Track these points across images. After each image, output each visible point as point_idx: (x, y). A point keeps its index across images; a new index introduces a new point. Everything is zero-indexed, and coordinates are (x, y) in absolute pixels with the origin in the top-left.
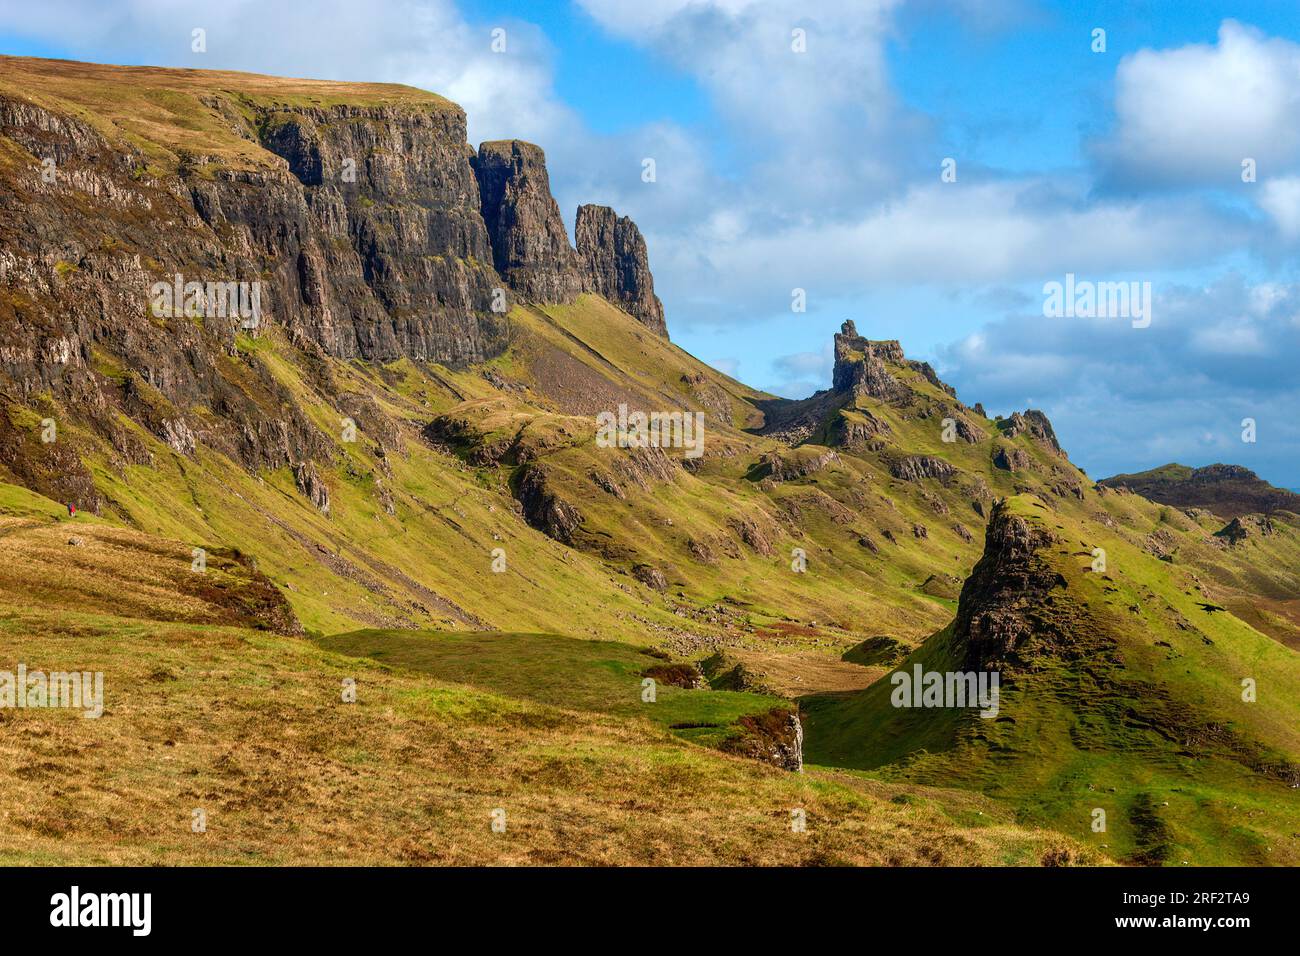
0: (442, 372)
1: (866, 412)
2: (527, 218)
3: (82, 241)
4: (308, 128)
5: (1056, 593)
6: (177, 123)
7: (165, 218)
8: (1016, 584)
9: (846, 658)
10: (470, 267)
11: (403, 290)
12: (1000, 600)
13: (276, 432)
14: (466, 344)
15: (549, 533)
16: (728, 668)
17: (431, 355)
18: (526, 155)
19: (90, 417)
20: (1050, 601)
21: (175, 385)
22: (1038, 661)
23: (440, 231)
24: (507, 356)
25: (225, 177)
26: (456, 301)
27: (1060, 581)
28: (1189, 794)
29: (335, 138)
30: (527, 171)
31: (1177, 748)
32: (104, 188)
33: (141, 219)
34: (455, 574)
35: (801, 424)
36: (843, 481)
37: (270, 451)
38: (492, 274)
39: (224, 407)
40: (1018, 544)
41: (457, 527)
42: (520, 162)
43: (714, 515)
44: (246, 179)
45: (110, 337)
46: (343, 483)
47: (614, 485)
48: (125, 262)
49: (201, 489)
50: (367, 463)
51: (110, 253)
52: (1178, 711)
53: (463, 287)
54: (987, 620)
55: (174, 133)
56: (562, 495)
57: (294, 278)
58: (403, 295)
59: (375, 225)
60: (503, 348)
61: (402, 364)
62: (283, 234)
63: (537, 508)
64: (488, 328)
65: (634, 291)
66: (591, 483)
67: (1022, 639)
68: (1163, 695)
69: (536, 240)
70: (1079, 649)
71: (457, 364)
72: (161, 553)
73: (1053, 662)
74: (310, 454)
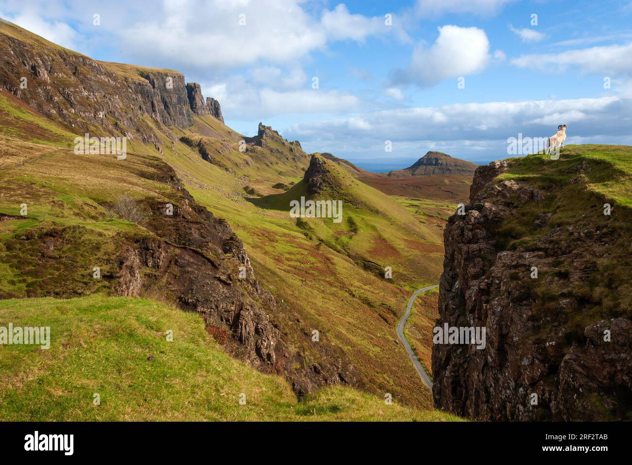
0: (181, 129)
1: (265, 139)
2: (197, 99)
3: (104, 91)
4: (151, 77)
5: (328, 174)
6: (123, 72)
7: (123, 89)
8: (319, 172)
9: (273, 187)
10: (186, 108)
11: (172, 112)
12: (316, 175)
13: (151, 137)
14: (186, 123)
15: (208, 161)
16: (250, 189)
17: (178, 125)
18: (197, 86)
19: (108, 130)
20: (326, 176)
21: (127, 125)
22: (325, 188)
23: (180, 100)
24: (193, 126)
25: (135, 83)
26: (183, 115)
27: (328, 171)
28: (359, 217)
29: (157, 79)
30: (197, 89)
31: (355, 207)
32: (108, 80)
33: (117, 88)
34: (191, 169)
35: (253, 142)
36: (262, 153)
37: (149, 141)
38: (190, 110)
39: (139, 130)
40: (319, 163)
41: (190, 159)
42: (196, 87)
43: (241, 159)
44: (140, 84)
45: (111, 113)
46: (166, 149)
47: (221, 152)
48: (115, 97)
49: (135, 148)
50: (170, 145)
51: (111, 94)
52: (355, 199)
53: (185, 112)
54: (313, 180)
55: (123, 74)
56: (210, 153)
57: (151, 105)
58: (172, 113)
59: (166, 98)
60: (193, 125)
61: (172, 127)
62: (148, 96)
63: (205, 156)
64: (190, 121)
65: (218, 115)
66: (216, 151)
67: (321, 184)
68: (352, 196)
69: (199, 104)
70: (333, 186)
71: (184, 127)
72: (138, 156)
73: (328, 189)
74: (158, 142)
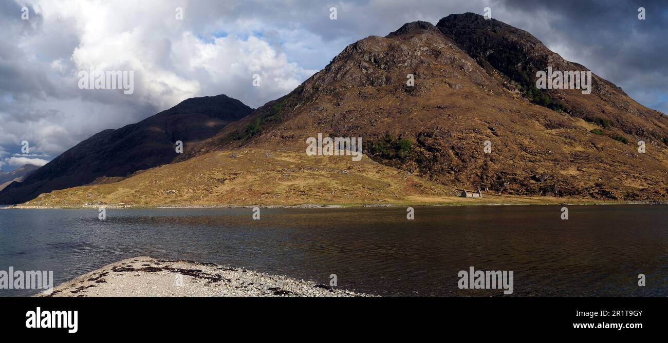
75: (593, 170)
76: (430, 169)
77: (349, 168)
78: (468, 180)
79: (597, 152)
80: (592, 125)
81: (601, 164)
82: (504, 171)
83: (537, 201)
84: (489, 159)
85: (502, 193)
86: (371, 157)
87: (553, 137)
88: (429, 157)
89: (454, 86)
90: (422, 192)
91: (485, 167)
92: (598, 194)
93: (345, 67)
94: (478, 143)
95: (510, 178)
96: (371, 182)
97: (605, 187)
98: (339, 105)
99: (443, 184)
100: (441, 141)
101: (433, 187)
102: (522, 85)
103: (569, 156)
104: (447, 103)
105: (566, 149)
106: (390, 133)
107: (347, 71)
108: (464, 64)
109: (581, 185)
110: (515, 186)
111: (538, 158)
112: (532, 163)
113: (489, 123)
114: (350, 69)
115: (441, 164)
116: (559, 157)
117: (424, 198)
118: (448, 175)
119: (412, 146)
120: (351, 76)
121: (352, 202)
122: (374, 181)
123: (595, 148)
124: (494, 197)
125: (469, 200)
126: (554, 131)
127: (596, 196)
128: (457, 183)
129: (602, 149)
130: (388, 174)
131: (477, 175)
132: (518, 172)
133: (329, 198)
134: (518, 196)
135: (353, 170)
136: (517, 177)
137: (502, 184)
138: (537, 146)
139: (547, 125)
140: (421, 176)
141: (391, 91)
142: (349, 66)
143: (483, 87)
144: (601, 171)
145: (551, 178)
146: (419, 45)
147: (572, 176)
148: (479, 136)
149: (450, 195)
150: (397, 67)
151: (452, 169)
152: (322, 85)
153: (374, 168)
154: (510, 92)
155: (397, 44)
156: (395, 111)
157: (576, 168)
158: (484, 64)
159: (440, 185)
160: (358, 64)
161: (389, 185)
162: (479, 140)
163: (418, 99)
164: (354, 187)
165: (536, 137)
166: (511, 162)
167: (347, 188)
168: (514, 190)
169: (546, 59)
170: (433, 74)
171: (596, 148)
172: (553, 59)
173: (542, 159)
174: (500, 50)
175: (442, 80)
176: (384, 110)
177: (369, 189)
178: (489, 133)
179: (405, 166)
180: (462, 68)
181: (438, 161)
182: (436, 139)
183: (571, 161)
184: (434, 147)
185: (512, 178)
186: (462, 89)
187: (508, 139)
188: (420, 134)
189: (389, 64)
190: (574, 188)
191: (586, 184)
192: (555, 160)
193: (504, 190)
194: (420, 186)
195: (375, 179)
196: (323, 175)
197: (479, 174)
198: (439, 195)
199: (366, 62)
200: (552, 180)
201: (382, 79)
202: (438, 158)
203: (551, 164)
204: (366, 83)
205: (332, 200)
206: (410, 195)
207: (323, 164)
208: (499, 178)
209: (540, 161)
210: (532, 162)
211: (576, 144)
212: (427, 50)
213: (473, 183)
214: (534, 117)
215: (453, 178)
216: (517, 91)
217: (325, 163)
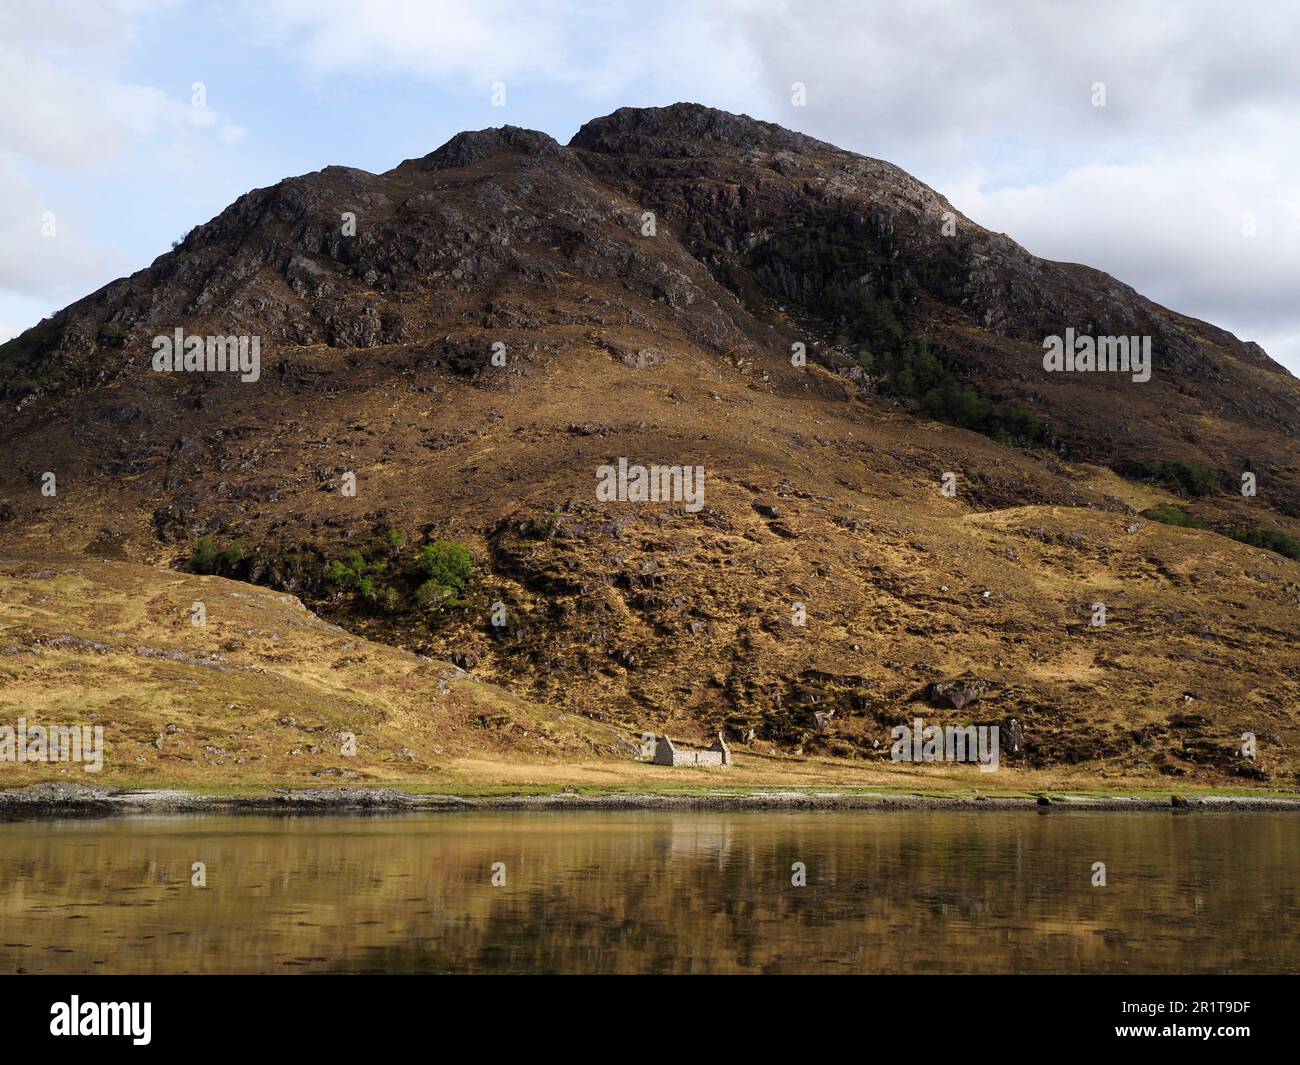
75: (1157, 664)
76: (535, 657)
77: (229, 648)
78: (682, 700)
79: (1173, 593)
80: (1147, 488)
81: (1190, 640)
82: (813, 667)
83: (943, 783)
84: (755, 621)
85: (808, 750)
86: (312, 608)
87: (997, 537)
88: (534, 611)
89: (628, 358)
90: (506, 744)
91: (742, 651)
92: (1184, 756)
93: (231, 267)
94: (715, 561)
95: (835, 695)
96: (312, 701)
97: (1210, 730)
98: (198, 404)
99: (585, 714)
100: (579, 554)
101: (548, 725)
102: (877, 352)
103: (1062, 607)
104: (605, 418)
105: (1050, 583)
106: (391, 519)
107: (239, 284)
108: (666, 280)
109: (1116, 720)
110: (856, 725)
111: (941, 617)
112: (921, 639)
113: (755, 489)
114: (247, 279)
115: (576, 640)
116: (1019, 612)
117: (511, 767)
118: (604, 680)
119: (474, 569)
120: (253, 302)
121: (236, 781)
122: (325, 698)
123: (1161, 577)
124: (779, 766)
125: (683, 775)
126: (1000, 518)
127: (1178, 764)
128: (638, 711)
129: (1193, 579)
130: (379, 672)
131: (713, 683)
132: (867, 673)
133: (143, 762)
134: (868, 762)
135: (244, 656)
136: (862, 692)
137: (805, 719)
138: (937, 574)
139: (974, 493)
140: (504, 684)
141: (400, 368)
142: (247, 265)
143: (735, 362)
144: (1191, 665)
145: (995, 694)
146: (505, 209)
147: (1077, 688)
148: (719, 537)
149: (612, 756)
150: (424, 284)
151: (617, 656)
152: (139, 325)
153: (325, 647)
154: (832, 375)
155: (426, 202)
156: (411, 440)
157: (1091, 656)
158: (737, 281)
159: (573, 717)
160: (279, 263)
161: (383, 716)
162: (719, 553)
163: (498, 399)
164: (244, 720)
165: (934, 538)
166: (841, 633)
167: (217, 724)
168: (851, 739)
169: (961, 258)
170: (553, 312)
171: (1170, 576)
172: (987, 253)
173: (956, 622)
174: (794, 231)
175: (588, 335)
176: (370, 433)
177: (303, 728)
178: (758, 525)
179: (443, 642)
180: (657, 292)
181: (566, 627)
182: (564, 547)
183: (1071, 629)
184: (554, 575)
185: (845, 693)
186: (658, 366)
187: (827, 546)
188: (503, 526)
189: (394, 268)
190: (1085, 731)
191: (1131, 717)
192: (1007, 626)
193: (817, 738)
194: (500, 722)
195: (329, 691)
196: (121, 671)
197: (721, 677)
198: (571, 753)
199: (311, 256)
200: (995, 701)
201: (366, 322)
202: (569, 619)
203: (992, 641)
204: (308, 330)
205: (152, 770)
206: (461, 754)
207: (126, 626)
208: (796, 694)
209: (949, 628)
210: (917, 632)
211: (1086, 564)
212: (536, 229)
213: (699, 711)
214: (925, 465)
215: (624, 692)
216: (856, 372)
217: (133, 623)
